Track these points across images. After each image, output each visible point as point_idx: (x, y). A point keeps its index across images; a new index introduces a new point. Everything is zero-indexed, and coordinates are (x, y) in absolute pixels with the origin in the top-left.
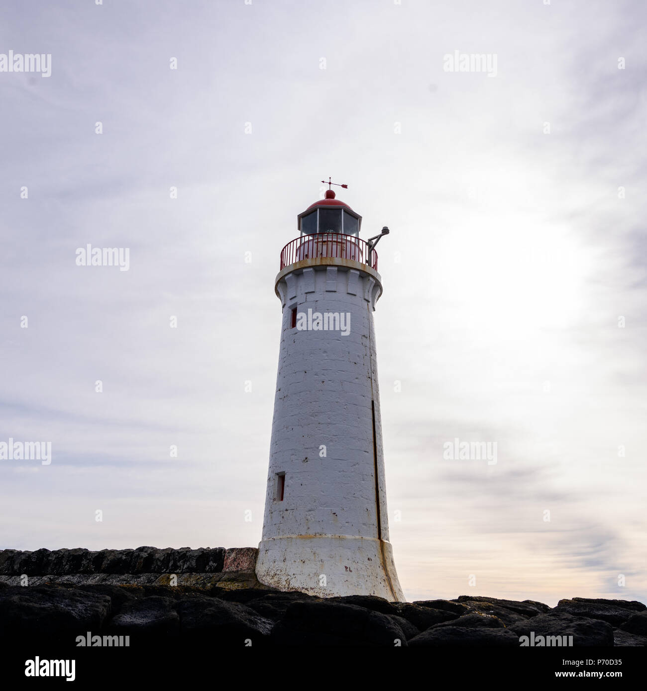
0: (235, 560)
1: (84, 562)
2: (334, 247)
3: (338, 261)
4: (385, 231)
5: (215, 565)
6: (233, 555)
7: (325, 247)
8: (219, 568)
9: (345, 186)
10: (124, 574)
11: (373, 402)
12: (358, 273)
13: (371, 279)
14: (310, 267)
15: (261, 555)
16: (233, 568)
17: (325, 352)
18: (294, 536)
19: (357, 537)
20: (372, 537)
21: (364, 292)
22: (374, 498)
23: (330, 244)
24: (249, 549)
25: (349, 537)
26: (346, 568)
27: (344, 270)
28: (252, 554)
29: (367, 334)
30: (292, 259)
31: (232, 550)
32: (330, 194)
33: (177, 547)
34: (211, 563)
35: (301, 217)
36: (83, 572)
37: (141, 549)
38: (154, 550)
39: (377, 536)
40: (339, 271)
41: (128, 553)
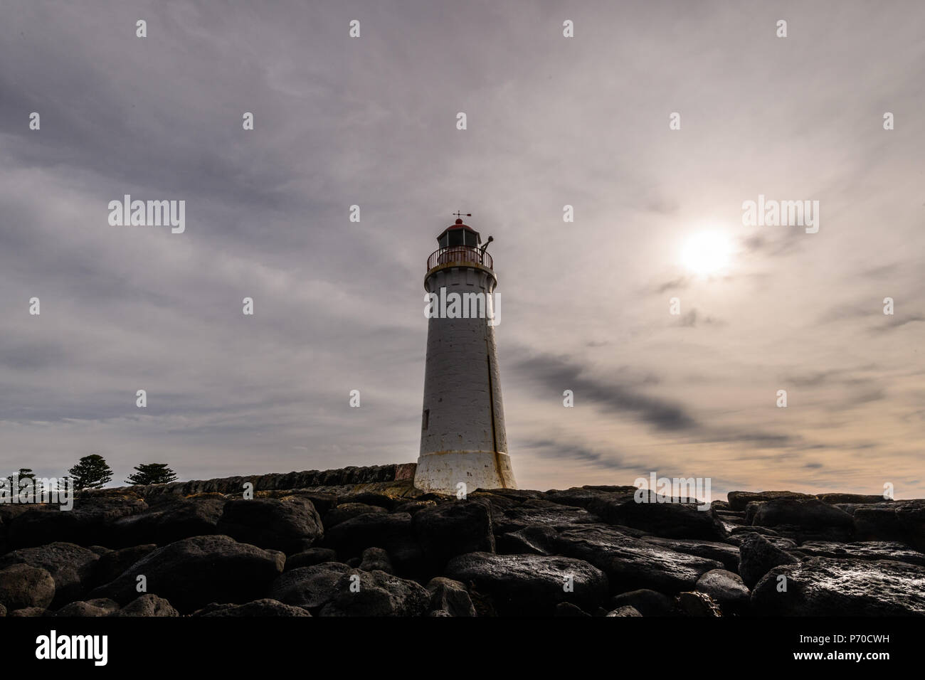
0: (402, 472)
1: (314, 479)
2: (460, 255)
3: (458, 263)
5: (390, 476)
6: (401, 469)
7: (453, 257)
8: (392, 479)
9: (469, 215)
10: (335, 485)
11: (488, 357)
12: (473, 270)
13: (484, 273)
14: (440, 270)
15: (419, 469)
16: (401, 478)
17: (452, 326)
18: (433, 453)
19: (477, 451)
20: (488, 450)
21: (480, 282)
22: (490, 422)
23: (456, 253)
24: (410, 464)
25: (470, 451)
26: (468, 473)
27: (463, 269)
28: (413, 467)
30: (435, 264)
31: (401, 465)
32: (459, 221)
33: (369, 466)
34: (387, 475)
35: (440, 239)
36: (312, 486)
37: (347, 469)
38: (355, 468)
39: (493, 449)
40: (460, 270)
41: (340, 471)
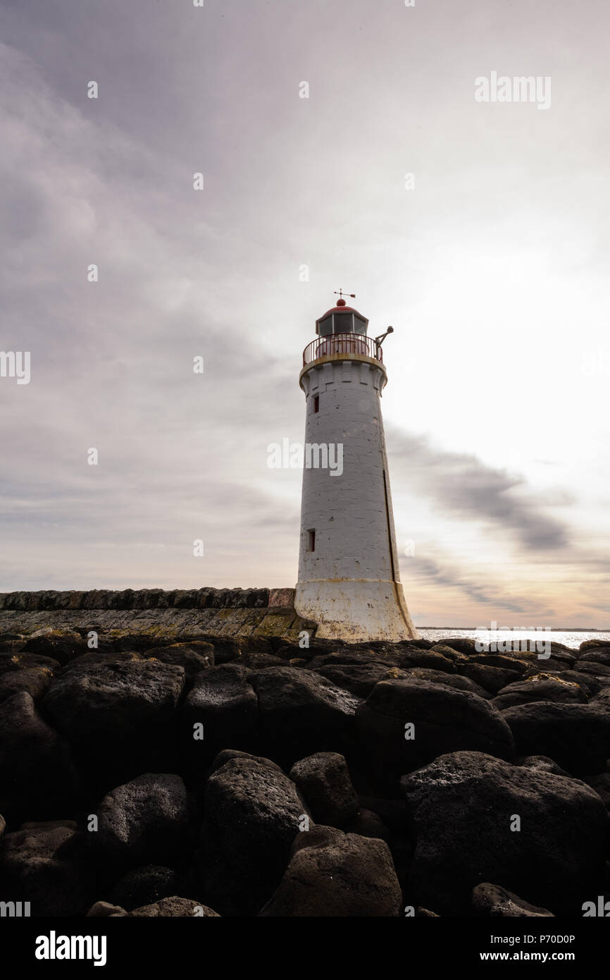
0: (277, 598)
1: (160, 599)
2: (348, 345)
4: (390, 330)
5: (262, 601)
6: (276, 594)
7: (340, 346)
8: (265, 604)
9: (353, 296)
10: (191, 609)
11: (384, 471)
12: (368, 365)
13: (379, 371)
14: (328, 362)
15: (298, 594)
16: (276, 604)
17: (344, 431)
18: (325, 580)
19: (376, 580)
20: (387, 580)
21: (374, 381)
22: (388, 548)
23: (344, 343)
24: (288, 589)
25: (369, 580)
26: (369, 605)
27: (357, 364)
28: (292, 593)
29: (376, 416)
30: (312, 357)
31: (275, 590)
32: (341, 303)
33: (231, 588)
34: (259, 600)
35: (319, 322)
36: (160, 607)
37: (204, 590)
38: (214, 591)
39: (391, 578)
40: (352, 364)
41: (194, 592)
